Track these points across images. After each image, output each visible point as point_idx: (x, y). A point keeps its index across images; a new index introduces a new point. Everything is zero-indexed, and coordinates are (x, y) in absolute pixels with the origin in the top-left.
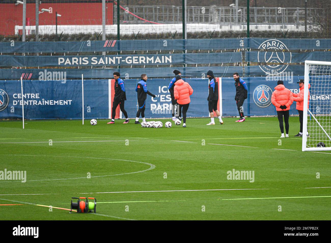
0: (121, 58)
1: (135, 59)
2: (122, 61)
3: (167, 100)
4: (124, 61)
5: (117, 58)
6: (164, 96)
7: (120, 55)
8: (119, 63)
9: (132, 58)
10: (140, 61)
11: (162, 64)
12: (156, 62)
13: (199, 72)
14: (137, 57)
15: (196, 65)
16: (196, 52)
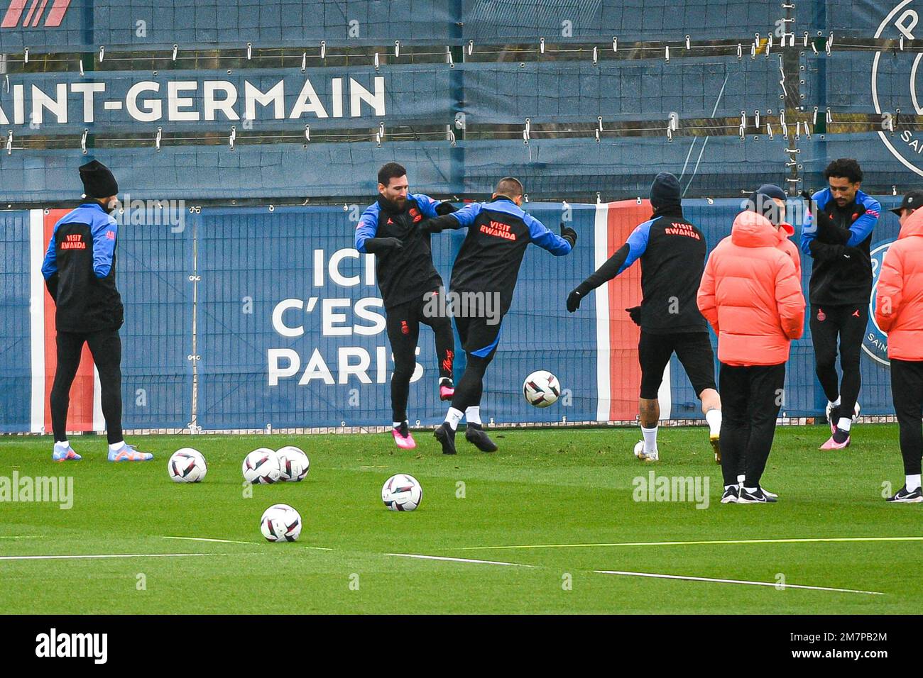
0: (100, 87)
1: (181, 94)
2: (109, 106)
3: (359, 330)
4: (117, 105)
5: (76, 88)
6: (345, 303)
7: (95, 74)
8: (89, 117)
9: (164, 89)
10: (210, 106)
11: (332, 126)
12: (295, 114)
13: (542, 166)
14: (192, 86)
15: (522, 127)
16: (519, 58)
